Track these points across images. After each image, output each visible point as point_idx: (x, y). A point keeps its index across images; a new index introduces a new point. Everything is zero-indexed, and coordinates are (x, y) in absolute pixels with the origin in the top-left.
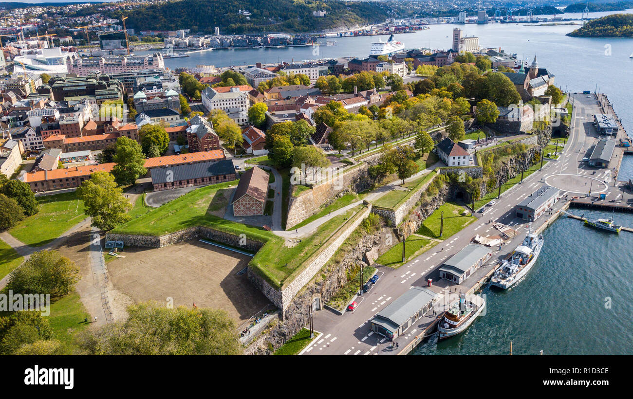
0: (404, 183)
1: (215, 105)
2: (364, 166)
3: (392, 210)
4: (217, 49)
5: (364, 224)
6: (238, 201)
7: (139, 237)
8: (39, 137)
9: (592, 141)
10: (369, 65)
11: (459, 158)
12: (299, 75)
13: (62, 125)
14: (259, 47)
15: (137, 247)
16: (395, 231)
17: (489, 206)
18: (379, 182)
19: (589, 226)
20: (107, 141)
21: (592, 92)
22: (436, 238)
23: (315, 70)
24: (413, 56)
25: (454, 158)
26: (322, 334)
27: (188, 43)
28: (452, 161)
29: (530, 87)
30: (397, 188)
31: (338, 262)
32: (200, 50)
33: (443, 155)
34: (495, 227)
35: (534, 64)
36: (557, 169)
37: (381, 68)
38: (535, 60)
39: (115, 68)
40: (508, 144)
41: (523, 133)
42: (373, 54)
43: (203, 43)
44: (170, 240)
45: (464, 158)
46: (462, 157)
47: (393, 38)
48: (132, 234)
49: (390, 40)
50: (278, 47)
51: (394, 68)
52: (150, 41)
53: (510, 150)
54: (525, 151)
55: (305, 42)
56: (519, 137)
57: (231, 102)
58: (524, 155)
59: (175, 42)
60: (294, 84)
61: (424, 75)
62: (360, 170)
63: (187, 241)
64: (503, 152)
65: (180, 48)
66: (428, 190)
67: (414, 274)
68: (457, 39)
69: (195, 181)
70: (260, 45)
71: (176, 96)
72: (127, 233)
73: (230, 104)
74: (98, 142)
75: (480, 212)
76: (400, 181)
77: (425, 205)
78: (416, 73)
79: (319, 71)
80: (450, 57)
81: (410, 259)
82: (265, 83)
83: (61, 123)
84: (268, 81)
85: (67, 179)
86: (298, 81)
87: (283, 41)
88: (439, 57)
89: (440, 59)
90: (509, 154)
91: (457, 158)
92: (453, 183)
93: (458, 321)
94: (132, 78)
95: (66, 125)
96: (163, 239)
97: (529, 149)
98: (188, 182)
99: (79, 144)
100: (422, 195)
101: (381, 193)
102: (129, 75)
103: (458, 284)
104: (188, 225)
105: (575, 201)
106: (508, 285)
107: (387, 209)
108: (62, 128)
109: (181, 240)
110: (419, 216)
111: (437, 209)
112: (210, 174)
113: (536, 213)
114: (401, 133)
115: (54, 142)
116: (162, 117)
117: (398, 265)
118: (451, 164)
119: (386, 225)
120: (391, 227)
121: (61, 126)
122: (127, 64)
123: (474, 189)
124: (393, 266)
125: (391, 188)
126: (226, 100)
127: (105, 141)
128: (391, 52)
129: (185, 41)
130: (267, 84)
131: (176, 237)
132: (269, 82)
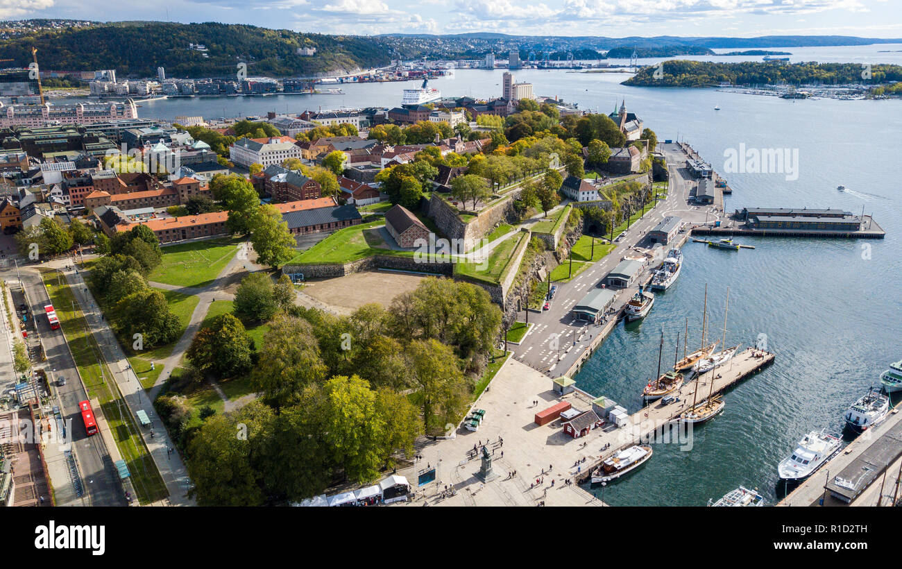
0: (546, 216)
1: (263, 159)
2: (510, 199)
3: (551, 235)
4: (174, 97)
5: (530, 245)
6: (406, 232)
7: (321, 267)
8: (66, 197)
9: (692, 184)
10: (419, 114)
11: (588, 193)
12: (345, 125)
13: (96, 180)
14: (237, 95)
15: (318, 277)
16: (555, 254)
17: (622, 236)
18: (523, 217)
19: (713, 246)
20: (163, 198)
21: (674, 141)
22: (588, 261)
23: (354, 121)
24: (464, 104)
25: (583, 193)
26: (533, 325)
27: (128, 89)
28: (582, 197)
29: (625, 132)
30: (541, 220)
31: (525, 273)
32: (149, 98)
33: (571, 192)
34: (636, 250)
35: (622, 109)
36: (669, 206)
37: (437, 118)
38: (623, 104)
39: (66, 118)
40: (625, 182)
41: (635, 173)
42: (408, 104)
43: (150, 90)
44: (353, 268)
45: (593, 193)
46: (591, 193)
47: (427, 84)
48: (313, 264)
49: (424, 86)
50: (264, 95)
51: (452, 118)
52: (58, 86)
53: (628, 188)
54: (641, 189)
55: (300, 89)
56: (632, 177)
57: (283, 155)
58: (640, 193)
59: (108, 86)
60: (340, 135)
61: (487, 126)
62: (508, 203)
63: (366, 270)
64: (621, 189)
65: (116, 95)
66: (569, 220)
67: (584, 285)
68: (508, 85)
69: (322, 227)
70: (237, 93)
71: (206, 149)
72: (307, 265)
73: (281, 156)
74: (152, 199)
75: (617, 241)
76: (543, 214)
77: (569, 235)
78: (478, 124)
79: (360, 122)
80: (510, 106)
81: (574, 276)
82: (304, 135)
83: (93, 177)
84: (307, 132)
85: (167, 231)
86: (344, 131)
87: (270, 88)
88: (498, 106)
89: (499, 108)
90: (627, 191)
91: (586, 193)
92: (587, 217)
93: (641, 306)
94: (111, 130)
95: (101, 180)
96: (347, 267)
97: (643, 187)
98: (314, 228)
99: (128, 201)
100: (566, 225)
101: (529, 224)
102: (107, 126)
103: (626, 288)
104: (365, 255)
105: (695, 229)
106: (667, 286)
107: (546, 234)
108: (95, 184)
109: (361, 269)
110: (567, 245)
111: (578, 239)
112: (336, 220)
113: (669, 236)
114: (529, 170)
115: (99, 199)
116: (208, 172)
117: (567, 280)
118: (580, 200)
119: (548, 249)
120: (551, 250)
121: (94, 182)
122: (85, 113)
123: (607, 222)
124: (563, 281)
125: (536, 220)
126: (277, 153)
127: (160, 198)
128: (427, 101)
129: (124, 85)
130: (306, 136)
131: (356, 266)
132: (309, 133)
